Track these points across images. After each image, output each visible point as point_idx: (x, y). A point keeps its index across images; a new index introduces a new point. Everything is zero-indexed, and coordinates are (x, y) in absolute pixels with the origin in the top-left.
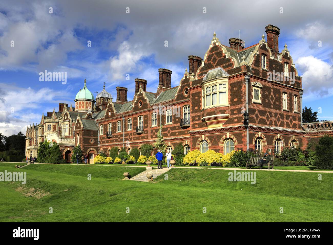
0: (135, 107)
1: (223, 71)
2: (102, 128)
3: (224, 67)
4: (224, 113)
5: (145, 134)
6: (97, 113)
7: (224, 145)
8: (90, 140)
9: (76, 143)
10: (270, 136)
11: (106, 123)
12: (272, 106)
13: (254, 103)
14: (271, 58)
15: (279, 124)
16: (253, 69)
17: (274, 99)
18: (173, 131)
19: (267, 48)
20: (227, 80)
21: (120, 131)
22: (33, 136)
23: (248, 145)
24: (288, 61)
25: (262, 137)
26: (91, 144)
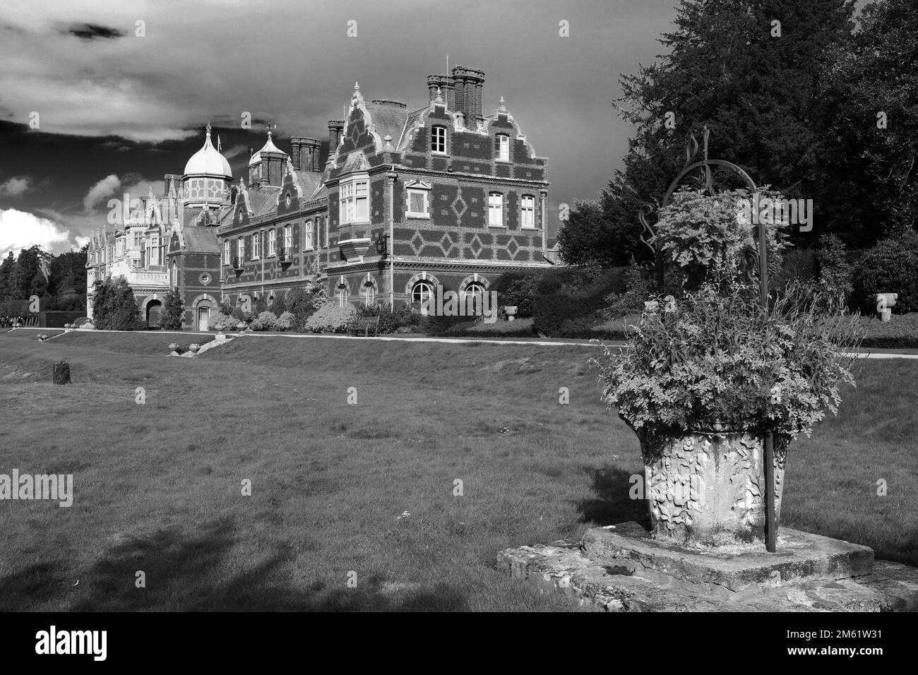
0: (280, 204)
1: (364, 157)
2: (227, 248)
3: (366, 152)
4: (363, 237)
5: (295, 265)
7: (365, 294)
8: (201, 276)
9: (171, 284)
10: (452, 277)
11: (235, 237)
12: (459, 221)
13: (410, 219)
14: (457, 130)
15: (479, 253)
16: (408, 157)
17: (466, 207)
19: (446, 115)
20: (367, 176)
21: (258, 257)
23: (392, 295)
24: (506, 130)
25: (431, 279)
26: (202, 285)
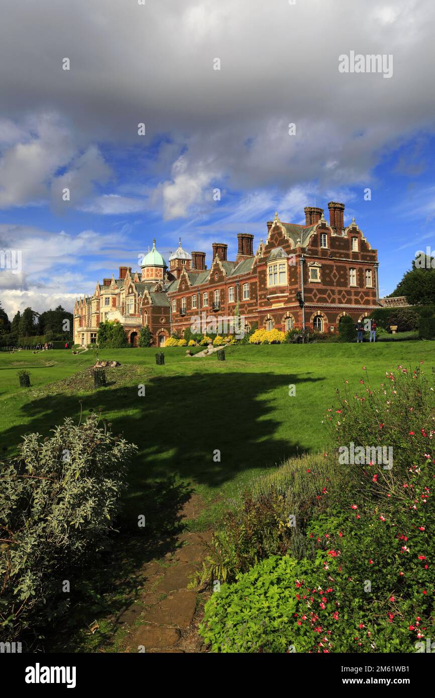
0: (211, 279)
1: (283, 251)
2: (174, 303)
3: (284, 248)
4: (284, 293)
5: (222, 311)
6: (170, 284)
7: (285, 323)
8: (161, 319)
9: (143, 323)
10: (332, 314)
11: (179, 297)
12: (335, 284)
13: (311, 283)
14: (332, 235)
15: (345, 301)
16: (309, 250)
17: (338, 277)
18: (250, 308)
19: (327, 227)
20: (286, 260)
21: (195, 308)
22: (84, 314)
23: (304, 323)
24: (356, 235)
25: (322, 315)
26: (161, 324)
